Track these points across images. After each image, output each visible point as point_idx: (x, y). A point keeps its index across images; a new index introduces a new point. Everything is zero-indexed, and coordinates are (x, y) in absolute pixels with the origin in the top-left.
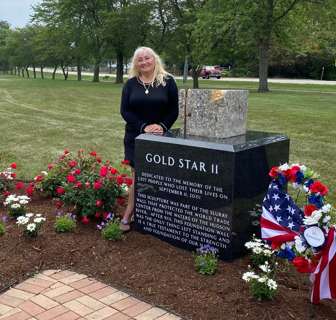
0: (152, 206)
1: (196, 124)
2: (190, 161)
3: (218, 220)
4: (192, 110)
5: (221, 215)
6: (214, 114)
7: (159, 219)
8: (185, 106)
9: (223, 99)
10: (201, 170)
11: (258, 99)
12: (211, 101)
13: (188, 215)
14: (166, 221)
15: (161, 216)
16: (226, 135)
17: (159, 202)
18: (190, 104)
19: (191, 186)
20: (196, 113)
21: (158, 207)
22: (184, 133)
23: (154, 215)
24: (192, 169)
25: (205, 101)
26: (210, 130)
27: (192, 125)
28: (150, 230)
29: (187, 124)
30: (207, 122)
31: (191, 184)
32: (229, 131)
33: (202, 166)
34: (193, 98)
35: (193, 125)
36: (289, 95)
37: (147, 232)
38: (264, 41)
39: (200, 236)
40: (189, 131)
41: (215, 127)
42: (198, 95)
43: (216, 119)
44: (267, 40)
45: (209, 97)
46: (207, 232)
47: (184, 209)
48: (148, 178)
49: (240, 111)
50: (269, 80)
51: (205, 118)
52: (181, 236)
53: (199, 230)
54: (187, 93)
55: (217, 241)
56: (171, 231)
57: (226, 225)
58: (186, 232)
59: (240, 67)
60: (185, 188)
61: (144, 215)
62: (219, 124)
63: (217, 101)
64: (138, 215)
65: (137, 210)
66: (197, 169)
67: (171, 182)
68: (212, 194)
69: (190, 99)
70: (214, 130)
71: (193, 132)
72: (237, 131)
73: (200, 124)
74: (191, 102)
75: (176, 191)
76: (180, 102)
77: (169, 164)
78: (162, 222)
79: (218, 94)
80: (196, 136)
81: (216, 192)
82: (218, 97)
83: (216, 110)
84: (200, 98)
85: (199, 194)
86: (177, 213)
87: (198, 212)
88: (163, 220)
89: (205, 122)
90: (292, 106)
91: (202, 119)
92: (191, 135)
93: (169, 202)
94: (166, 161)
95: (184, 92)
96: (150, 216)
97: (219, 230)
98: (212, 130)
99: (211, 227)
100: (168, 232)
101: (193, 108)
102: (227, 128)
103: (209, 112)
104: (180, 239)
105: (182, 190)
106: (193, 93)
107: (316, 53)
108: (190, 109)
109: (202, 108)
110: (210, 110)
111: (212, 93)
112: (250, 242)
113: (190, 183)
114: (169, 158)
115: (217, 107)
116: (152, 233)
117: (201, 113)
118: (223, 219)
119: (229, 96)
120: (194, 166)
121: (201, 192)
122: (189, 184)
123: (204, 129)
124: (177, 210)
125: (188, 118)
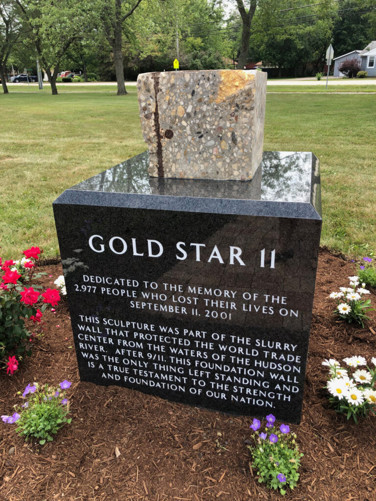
0: (115, 338)
2: (204, 245)
3: (274, 355)
4: (173, 122)
5: (282, 346)
6: (228, 128)
7: (137, 359)
8: (156, 114)
9: (248, 92)
10: (232, 262)
12: (219, 99)
13: (203, 350)
14: (151, 362)
15: (140, 354)
18: (167, 108)
22: (159, 174)
23: (123, 352)
24: (209, 261)
25: (206, 99)
26: (220, 164)
27: (175, 156)
28: (117, 378)
30: (212, 147)
31: (208, 292)
33: (236, 254)
35: (178, 157)
39: (232, 384)
40: (170, 171)
42: (186, 85)
43: (234, 140)
45: (214, 88)
47: (192, 339)
48: (99, 286)
51: (206, 139)
52: (188, 385)
53: (232, 375)
55: (271, 390)
56: (164, 377)
57: (294, 363)
58: (198, 378)
60: (193, 300)
61: (100, 354)
63: (235, 97)
64: (85, 355)
65: (81, 345)
66: (221, 261)
67: (160, 291)
68: (261, 308)
69: (168, 97)
70: (229, 163)
73: (195, 153)
75: (171, 308)
76: (143, 104)
77: (150, 255)
78: (143, 364)
79: (234, 80)
80: (188, 179)
81: (269, 304)
82: (237, 86)
83: (233, 118)
84: (193, 93)
85: (228, 311)
86: (176, 346)
87: (227, 342)
88: (146, 359)
89: (206, 148)
91: (200, 143)
92: (176, 179)
93: (156, 328)
94: (142, 247)
95: (150, 79)
96: (113, 354)
97: (275, 372)
98: (224, 165)
99: (257, 368)
100: (157, 380)
101: (176, 117)
103: (216, 123)
104: (187, 390)
105: (186, 305)
106: (172, 81)
108: (168, 120)
110: (218, 119)
111: (223, 78)
113: (206, 290)
114: (150, 242)
115: (236, 111)
116: (121, 383)
117: (196, 127)
118: (286, 353)
119: (258, 84)
120: (215, 254)
121: (233, 305)
122: (202, 292)
124: (177, 341)
125: (165, 141)
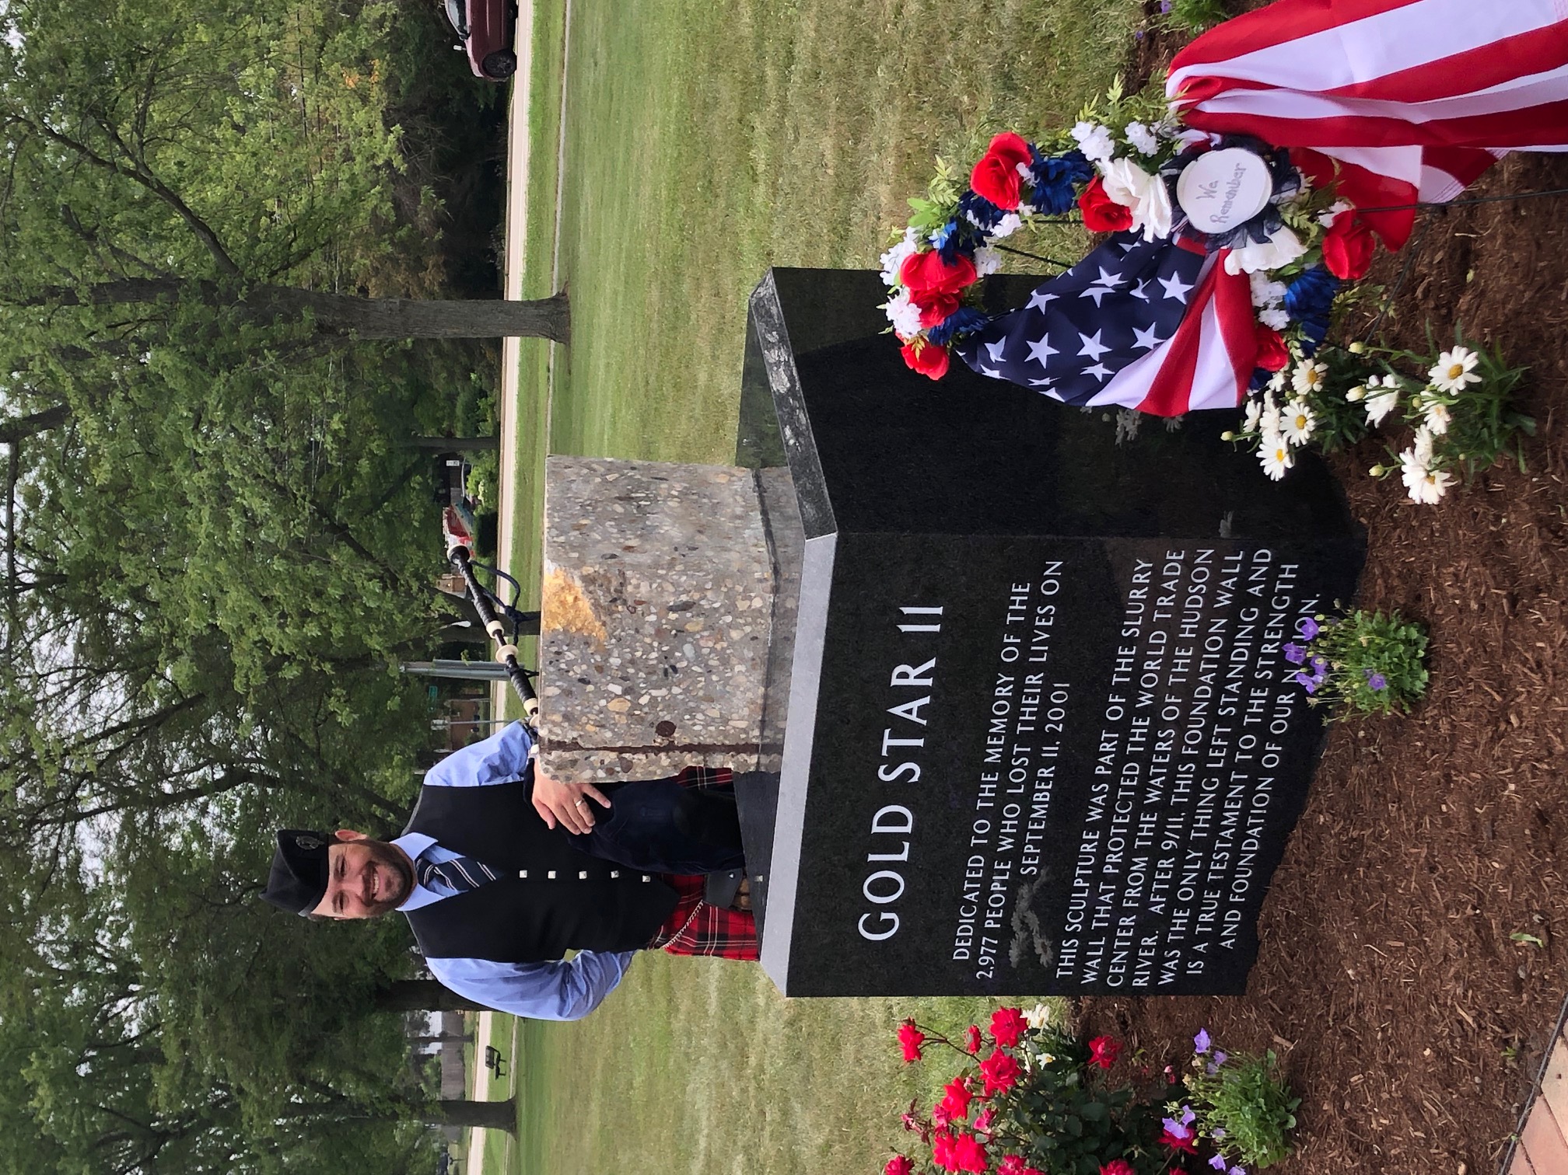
0: (1118, 911)
1: (710, 699)
2: (887, 732)
3: (1164, 601)
4: (641, 720)
5: (1140, 586)
6: (659, 619)
7: (1179, 872)
8: (621, 750)
9: (588, 580)
10: (929, 682)
11: (599, 346)
12: (599, 633)
13: (1152, 739)
14: (1185, 844)
15: (1164, 864)
16: (759, 562)
17: (1097, 877)
18: (612, 731)
19: (1011, 727)
20: (653, 699)
21: (1120, 881)
22: (752, 753)
23: (1158, 899)
24: (924, 722)
25: (598, 658)
26: (735, 635)
27: (713, 720)
28: (1232, 918)
29: (709, 741)
30: (697, 648)
31: (999, 725)
32: (738, 547)
33: (909, 675)
34: (583, 714)
35: (715, 713)
36: (582, 208)
37: (1247, 932)
38: (328, 319)
39: (1249, 682)
40: (745, 731)
41: (722, 610)
42: (567, 693)
43: (685, 607)
44: (321, 303)
45: (576, 643)
46: (1226, 651)
47: (1121, 758)
48: (980, 930)
49: (647, 498)
50: (515, 291)
51: (680, 660)
52: (1255, 771)
53: (1219, 685)
54: (561, 745)
55: (1264, 603)
56: (1230, 818)
57: (1189, 565)
58: (1233, 749)
59: (452, 416)
60: (1020, 755)
61: (1162, 945)
62: (709, 594)
63: (596, 605)
64: (1167, 978)
65: (1140, 983)
66: (926, 700)
67: (996, 817)
68: (1041, 628)
69: (588, 727)
70: (735, 617)
71: (746, 711)
72: (739, 511)
73: (709, 682)
74: (603, 726)
75: (1038, 797)
76: (601, 774)
77: (908, 829)
78: (1194, 861)
79: (563, 603)
80: (766, 697)
81: (1030, 614)
82: (576, 599)
83: (639, 608)
84: (582, 680)
85: (1047, 689)
86: (1142, 789)
87: (1130, 691)
88: (1179, 854)
89: (699, 658)
90: (632, 200)
91: (687, 671)
92: (763, 721)
93: (1093, 827)
94: (891, 844)
95: (551, 758)
96: (1167, 918)
97: (1211, 597)
98: (738, 627)
99: (1202, 632)
100: (1241, 835)
101: (631, 715)
102: (726, 555)
103: (648, 640)
104: (1268, 773)
105: (1032, 769)
106: (557, 718)
107: (388, 81)
108: (638, 729)
109: (631, 671)
110: (639, 637)
111: (559, 627)
112: (1259, 455)
113: (993, 730)
114: (876, 829)
115: (625, 602)
116: (1251, 908)
117: (655, 678)
118: (1157, 578)
119: (573, 548)
120: (909, 712)
121: (1033, 679)
122: (998, 736)
123: (734, 661)
124: (1126, 788)
125: (680, 738)
